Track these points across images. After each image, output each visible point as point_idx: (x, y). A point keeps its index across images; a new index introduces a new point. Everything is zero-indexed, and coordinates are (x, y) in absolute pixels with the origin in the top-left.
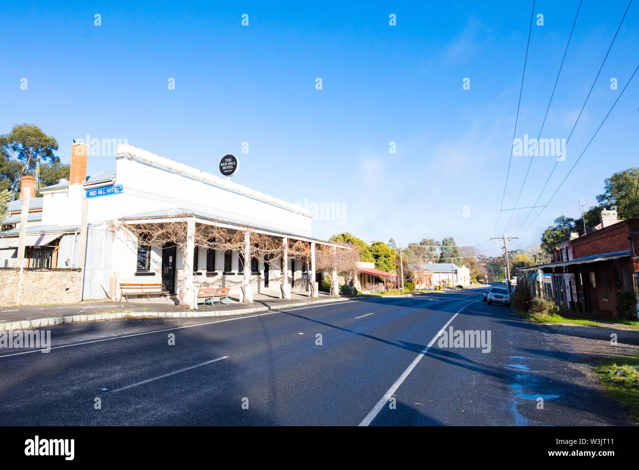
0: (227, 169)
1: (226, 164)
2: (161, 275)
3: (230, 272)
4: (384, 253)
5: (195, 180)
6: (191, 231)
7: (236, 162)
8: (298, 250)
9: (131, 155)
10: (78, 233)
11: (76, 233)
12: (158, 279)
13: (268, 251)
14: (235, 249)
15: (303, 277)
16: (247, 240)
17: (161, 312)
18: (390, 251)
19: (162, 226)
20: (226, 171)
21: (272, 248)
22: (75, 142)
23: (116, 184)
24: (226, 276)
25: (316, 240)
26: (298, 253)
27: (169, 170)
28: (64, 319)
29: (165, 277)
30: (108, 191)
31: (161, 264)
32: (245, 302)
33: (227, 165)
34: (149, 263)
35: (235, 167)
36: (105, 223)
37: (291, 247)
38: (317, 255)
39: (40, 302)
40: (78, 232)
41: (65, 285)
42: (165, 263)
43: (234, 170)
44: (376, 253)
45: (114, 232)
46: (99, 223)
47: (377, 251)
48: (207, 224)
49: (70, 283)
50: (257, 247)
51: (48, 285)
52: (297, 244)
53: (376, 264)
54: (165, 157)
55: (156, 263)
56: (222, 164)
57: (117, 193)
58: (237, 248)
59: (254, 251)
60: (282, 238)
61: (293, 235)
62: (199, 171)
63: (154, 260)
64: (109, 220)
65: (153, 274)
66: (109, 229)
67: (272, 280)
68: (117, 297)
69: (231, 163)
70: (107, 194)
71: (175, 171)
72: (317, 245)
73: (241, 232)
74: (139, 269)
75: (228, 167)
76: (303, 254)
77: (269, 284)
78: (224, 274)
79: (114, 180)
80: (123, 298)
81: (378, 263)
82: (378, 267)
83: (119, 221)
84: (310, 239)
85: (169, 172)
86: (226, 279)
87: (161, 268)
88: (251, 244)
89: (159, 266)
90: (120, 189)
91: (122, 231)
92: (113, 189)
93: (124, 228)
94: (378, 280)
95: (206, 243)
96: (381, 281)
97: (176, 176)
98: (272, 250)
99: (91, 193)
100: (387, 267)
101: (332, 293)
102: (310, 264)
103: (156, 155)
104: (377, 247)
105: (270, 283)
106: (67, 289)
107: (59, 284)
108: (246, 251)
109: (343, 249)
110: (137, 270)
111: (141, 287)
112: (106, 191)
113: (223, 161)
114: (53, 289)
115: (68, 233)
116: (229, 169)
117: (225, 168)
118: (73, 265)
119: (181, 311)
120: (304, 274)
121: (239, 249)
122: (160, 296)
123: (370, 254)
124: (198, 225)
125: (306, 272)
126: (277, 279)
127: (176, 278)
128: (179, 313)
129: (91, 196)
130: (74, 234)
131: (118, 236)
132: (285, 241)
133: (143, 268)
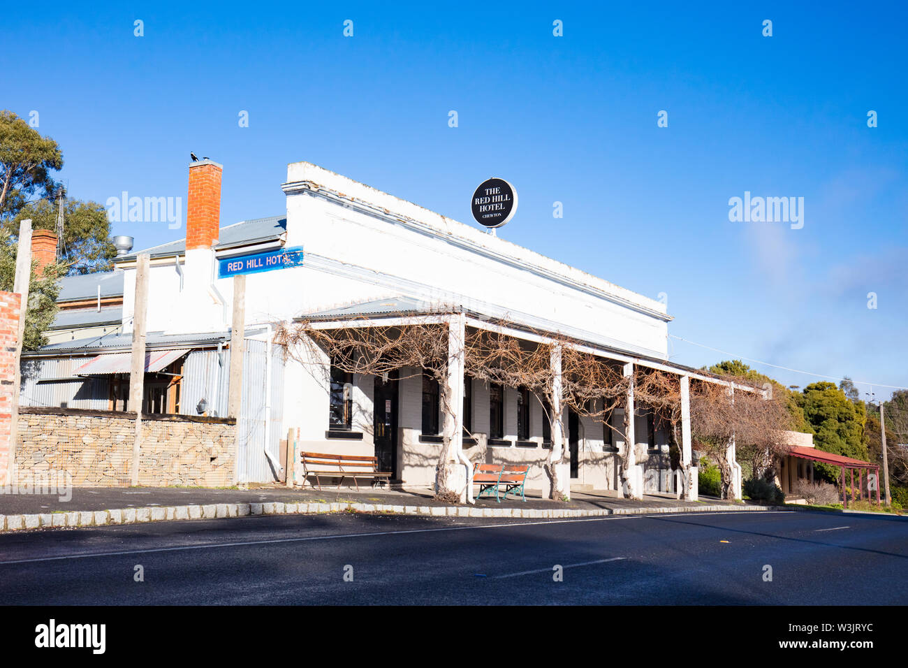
0: (491, 212)
1: (487, 200)
2: (372, 438)
3: (500, 440)
4: (837, 411)
5: (431, 236)
6: (457, 343)
7: (511, 196)
8: (653, 390)
9: (316, 186)
10: (224, 348)
11: (220, 346)
12: (366, 447)
13: (595, 391)
14: (534, 385)
15: (650, 459)
16: (556, 365)
17: (408, 505)
18: (851, 405)
19: (393, 332)
20: (487, 216)
21: (603, 386)
22: (194, 159)
23: (287, 246)
24: (494, 447)
25: (692, 370)
26: (653, 399)
27: (385, 216)
28: (250, 507)
29: (379, 442)
30: (269, 260)
31: (372, 417)
32: (556, 499)
33: (491, 203)
34: (350, 412)
35: (508, 205)
36: (269, 327)
37: (640, 382)
38: (693, 404)
39: (170, 483)
40: (225, 344)
41: (209, 451)
42: (379, 414)
43: (506, 212)
44: (815, 411)
45: (285, 346)
46: (258, 327)
47: (819, 406)
48: (485, 328)
49: (218, 446)
50: (575, 382)
51: (182, 448)
52: (651, 379)
53: (815, 438)
54: (375, 188)
55: (364, 412)
56: (477, 201)
57: (290, 266)
58: (536, 383)
59: (571, 390)
60: (623, 363)
61: (646, 358)
62: (439, 217)
63: (360, 407)
64: (277, 320)
65: (359, 436)
66: (277, 340)
67: (586, 461)
68: (296, 480)
69: (500, 198)
70: (267, 267)
71: (395, 218)
72: (693, 381)
73: (546, 347)
74: (333, 424)
75: (491, 207)
76: (665, 401)
77: (580, 471)
78: (490, 442)
79: (282, 238)
80: (308, 483)
81: (820, 434)
82: (821, 446)
83: (297, 324)
84: (679, 367)
85: (383, 219)
86: (494, 454)
87: (372, 423)
88: (563, 375)
89: (369, 420)
90: (296, 257)
91: (302, 343)
92: (279, 256)
93: (306, 338)
94: (821, 475)
95: (482, 368)
96: (829, 480)
97: (397, 229)
98: (604, 390)
99: (231, 267)
100: (845, 446)
101: (726, 494)
102: (680, 423)
103: (360, 185)
104: (818, 395)
105: (582, 470)
106: (212, 459)
107: (199, 449)
108: (554, 388)
109: (749, 393)
110: (331, 426)
111: (337, 461)
112: (264, 261)
113: (480, 193)
114: (188, 458)
115: (203, 346)
116: (495, 212)
117: (485, 208)
118: (215, 413)
119: (447, 506)
120: (651, 452)
121: (540, 384)
122: (372, 482)
123: (800, 412)
124: (470, 330)
125: (656, 447)
126: (595, 460)
127: (398, 448)
128: (445, 508)
129: (232, 273)
130: (216, 348)
131: (295, 354)
132: (628, 371)
133: (339, 423)
